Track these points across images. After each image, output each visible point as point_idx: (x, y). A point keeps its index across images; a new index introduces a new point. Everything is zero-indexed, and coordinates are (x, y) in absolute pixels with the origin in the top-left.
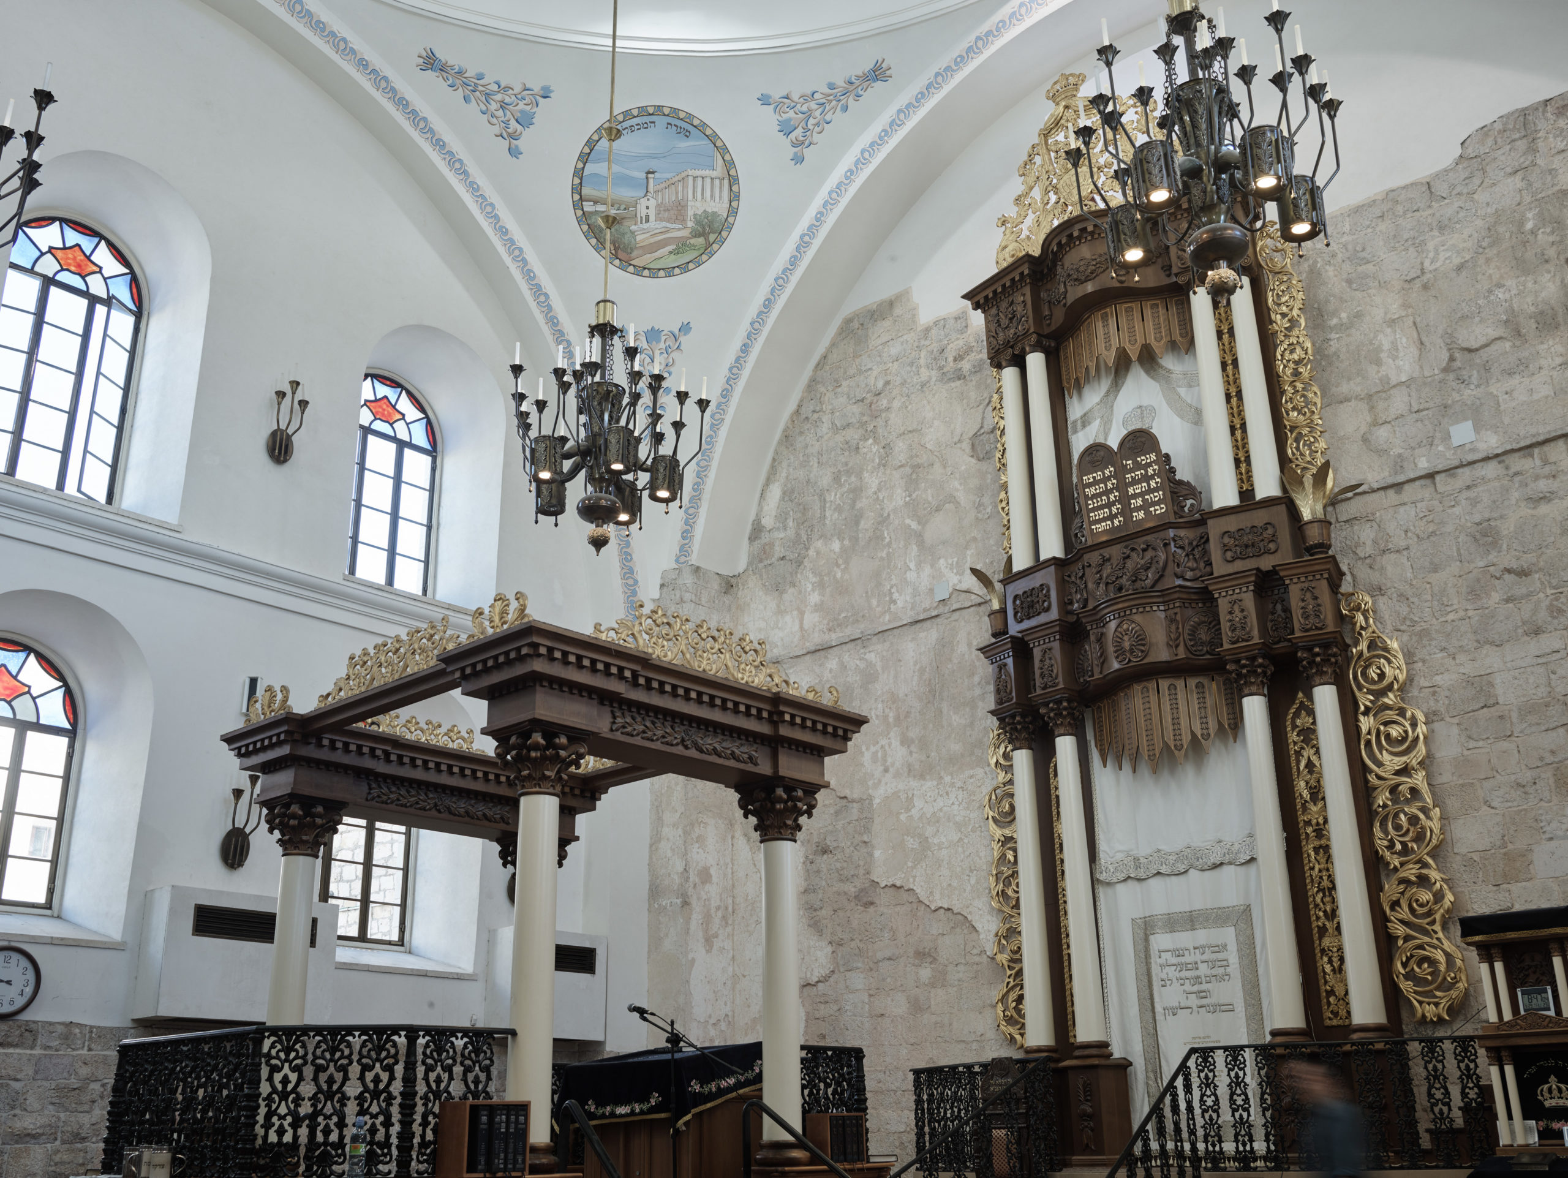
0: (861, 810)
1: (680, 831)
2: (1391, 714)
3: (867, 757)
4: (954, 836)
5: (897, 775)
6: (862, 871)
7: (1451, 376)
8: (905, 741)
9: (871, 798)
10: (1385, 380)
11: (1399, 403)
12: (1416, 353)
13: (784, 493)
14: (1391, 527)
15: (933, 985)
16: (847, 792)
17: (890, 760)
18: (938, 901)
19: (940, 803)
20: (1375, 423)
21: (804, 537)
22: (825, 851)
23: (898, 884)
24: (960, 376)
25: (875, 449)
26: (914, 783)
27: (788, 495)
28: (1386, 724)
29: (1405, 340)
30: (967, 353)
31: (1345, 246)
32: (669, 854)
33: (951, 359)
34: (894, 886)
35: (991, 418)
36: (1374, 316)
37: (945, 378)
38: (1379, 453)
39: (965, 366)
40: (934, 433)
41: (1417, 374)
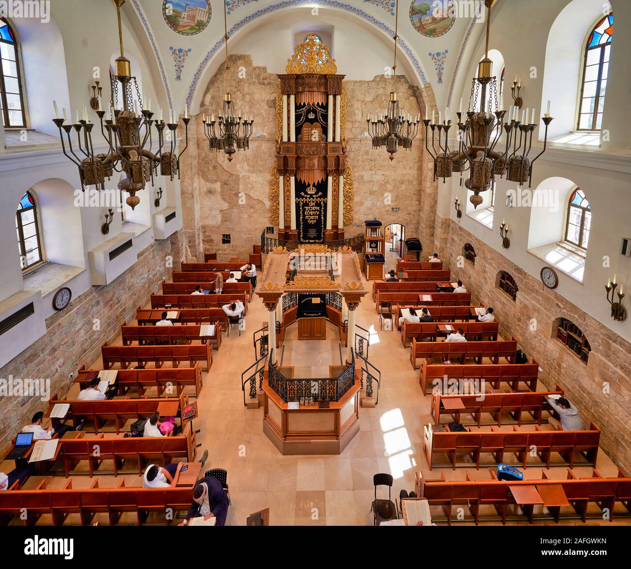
0: (236, 177)
2: (349, 179)
3: (238, 167)
4: (260, 186)
5: (246, 171)
6: (236, 190)
8: (248, 165)
9: (239, 175)
10: (355, 120)
11: (357, 125)
12: (361, 116)
13: (212, 97)
14: (352, 147)
15: (254, 212)
16: (232, 173)
17: (244, 168)
18: (255, 198)
19: (257, 179)
20: (353, 127)
22: (226, 184)
24: (264, 84)
26: (251, 174)
27: (213, 98)
28: (348, 181)
29: (360, 113)
30: (267, 78)
31: (352, 89)
32: (187, 185)
33: (261, 79)
35: (272, 98)
36: (355, 106)
37: (260, 83)
38: (352, 133)
39: (266, 82)
40: (257, 96)
41: (361, 120)
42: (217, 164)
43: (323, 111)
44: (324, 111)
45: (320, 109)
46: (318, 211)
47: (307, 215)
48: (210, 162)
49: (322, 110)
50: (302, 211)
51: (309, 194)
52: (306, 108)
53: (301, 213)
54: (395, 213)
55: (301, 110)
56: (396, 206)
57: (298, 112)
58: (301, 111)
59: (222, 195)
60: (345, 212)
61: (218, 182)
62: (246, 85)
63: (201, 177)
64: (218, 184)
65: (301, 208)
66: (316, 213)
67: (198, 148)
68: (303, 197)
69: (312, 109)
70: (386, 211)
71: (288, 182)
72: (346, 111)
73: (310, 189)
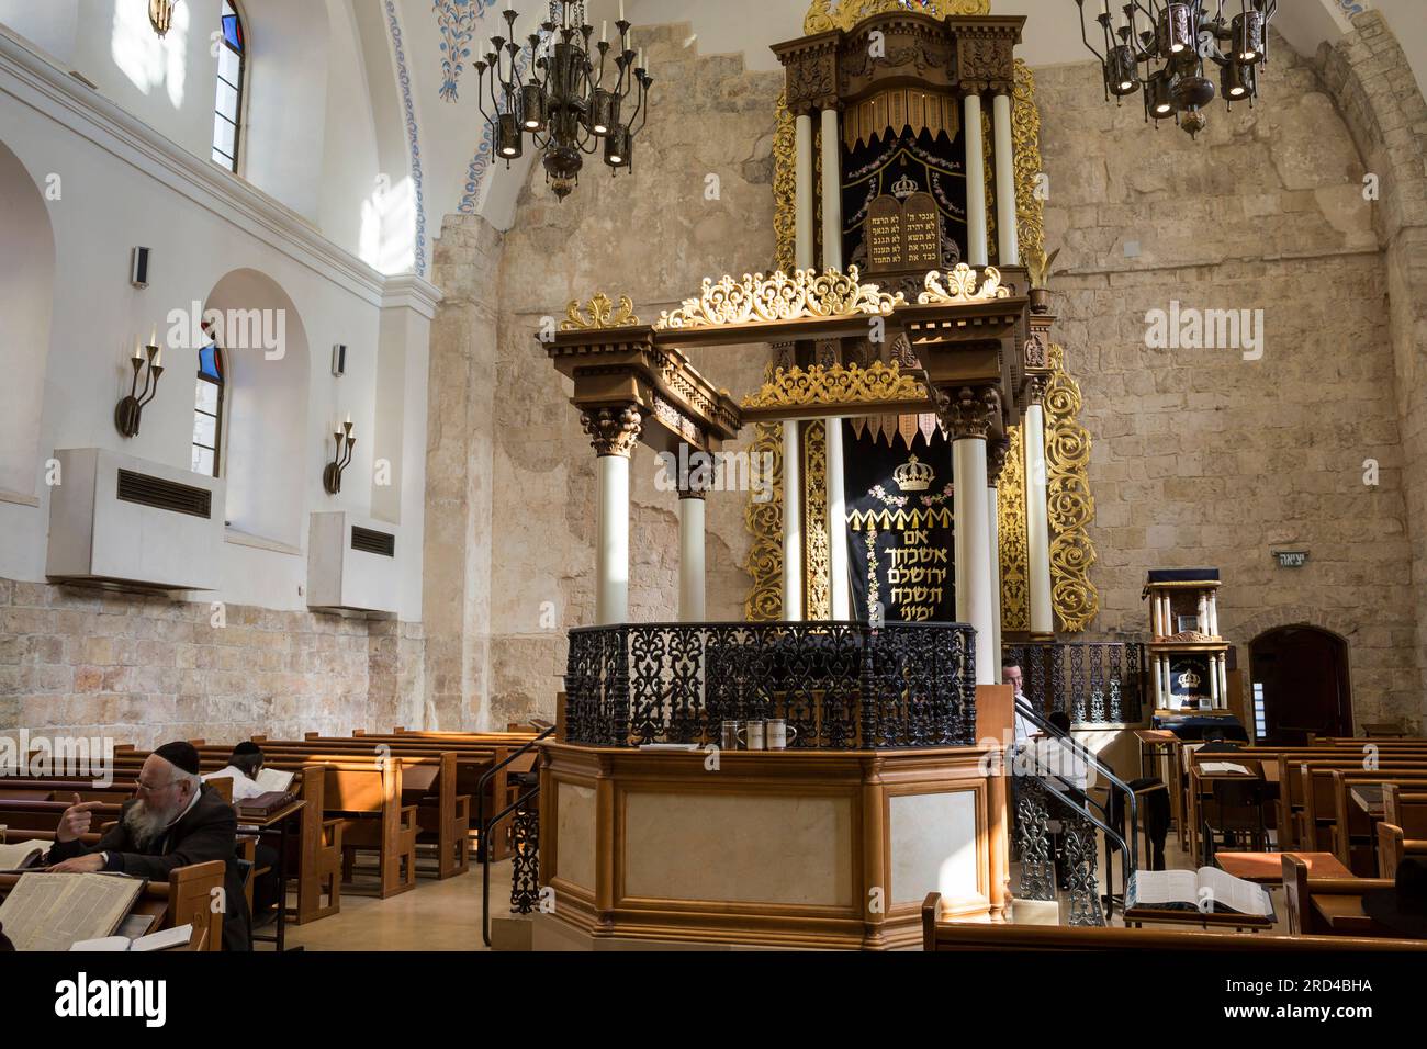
1: (461, 444)
2: (1067, 431)
7: (1127, 208)
10: (1082, 199)
11: (1089, 217)
12: (1105, 185)
14: (1077, 303)
20: (1072, 228)
21: (575, 211)
22: (587, 475)
23: (658, 506)
24: (733, 108)
25: (651, 151)
28: (1064, 436)
29: (1098, 174)
30: (744, 89)
31: (1059, 93)
33: (725, 92)
34: (654, 508)
35: (762, 150)
36: (1079, 150)
37: (719, 107)
38: (1073, 249)
39: (740, 102)
40: (708, 151)
41: (1104, 200)
42: (559, 400)
43: (946, 168)
44: (951, 166)
45: (934, 160)
46: (940, 565)
47: (897, 586)
48: (535, 395)
49: (944, 163)
50: (874, 565)
51: (904, 494)
52: (883, 163)
53: (872, 575)
54: (1291, 577)
55: (864, 170)
56: (1289, 543)
57: (855, 179)
58: (862, 176)
59: (570, 517)
60: (1059, 573)
61: (561, 466)
62: (673, 117)
63: (501, 450)
64: (560, 474)
65: (871, 555)
66: (934, 576)
67: (499, 347)
68: (879, 506)
69: (903, 162)
70: (1249, 570)
71: (818, 449)
72: (1039, 159)
73: (908, 472)
